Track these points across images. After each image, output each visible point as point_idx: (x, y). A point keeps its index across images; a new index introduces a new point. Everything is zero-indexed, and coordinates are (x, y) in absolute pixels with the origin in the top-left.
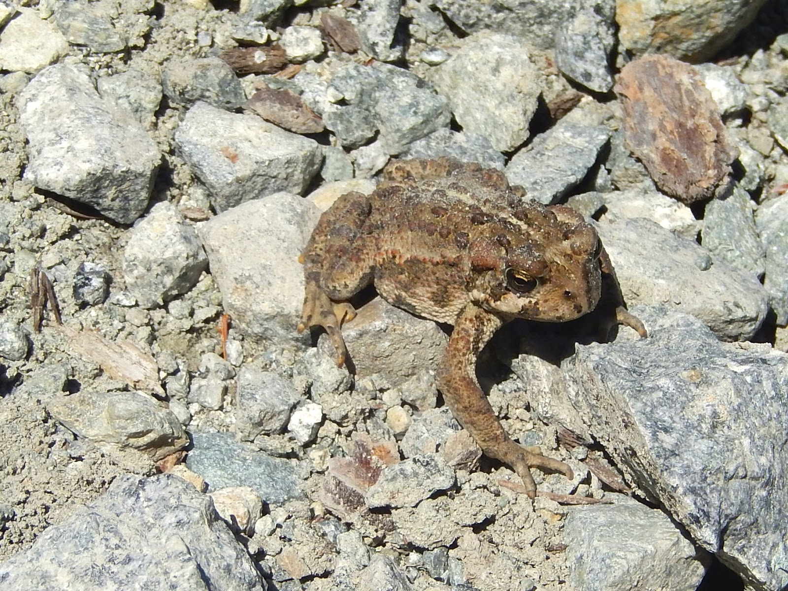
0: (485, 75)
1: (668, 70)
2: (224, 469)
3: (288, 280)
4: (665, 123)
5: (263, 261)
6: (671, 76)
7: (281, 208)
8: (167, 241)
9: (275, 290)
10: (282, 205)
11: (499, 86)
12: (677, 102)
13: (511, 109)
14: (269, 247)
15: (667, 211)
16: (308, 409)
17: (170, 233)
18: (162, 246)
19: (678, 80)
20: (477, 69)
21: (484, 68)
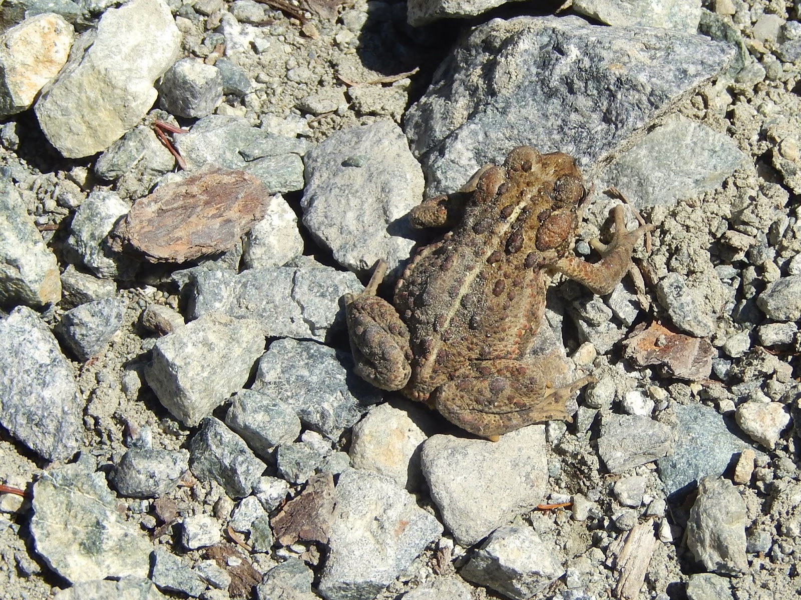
0: (214, 358)
1: (145, 224)
2: (712, 449)
3: (520, 445)
4: (210, 216)
5: (509, 468)
6: (150, 221)
7: (454, 465)
8: (527, 543)
9: (532, 453)
10: (449, 465)
11: (222, 344)
12: (179, 211)
13: (243, 331)
14: (495, 466)
15: (275, 217)
16: (632, 403)
17: (518, 542)
18: (532, 545)
19: (153, 215)
20: (209, 366)
21: (208, 358)
